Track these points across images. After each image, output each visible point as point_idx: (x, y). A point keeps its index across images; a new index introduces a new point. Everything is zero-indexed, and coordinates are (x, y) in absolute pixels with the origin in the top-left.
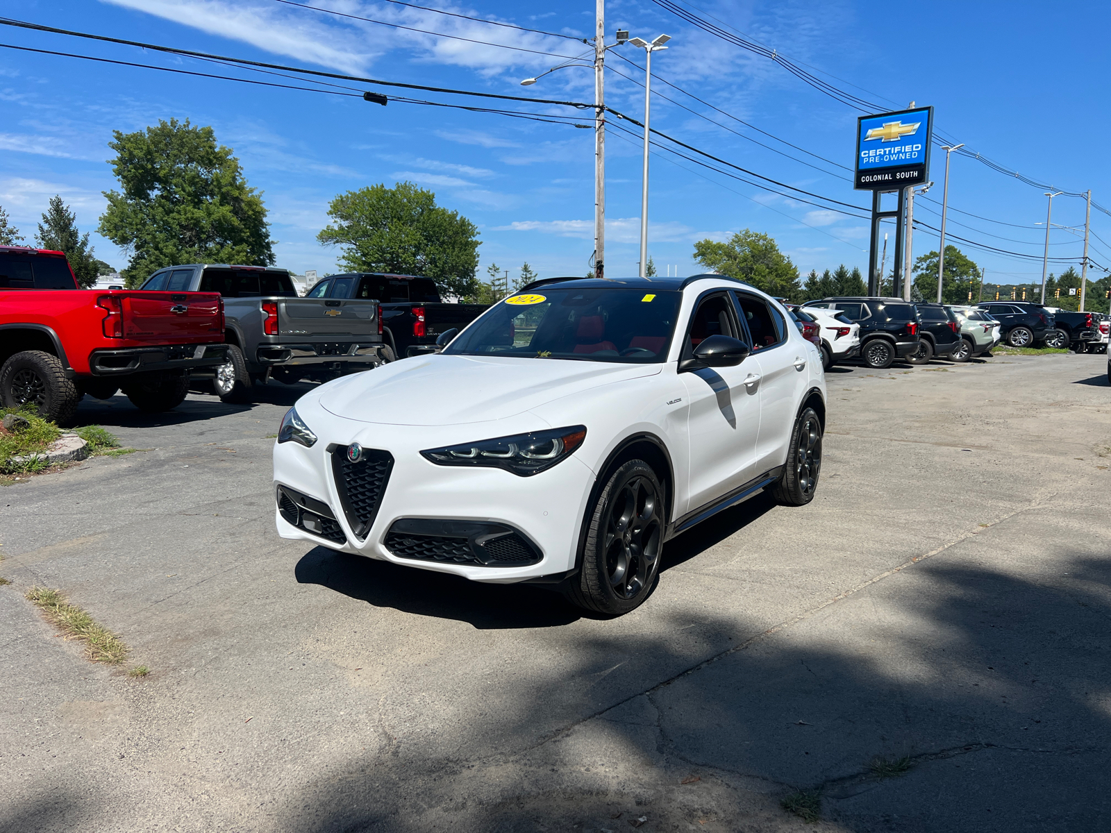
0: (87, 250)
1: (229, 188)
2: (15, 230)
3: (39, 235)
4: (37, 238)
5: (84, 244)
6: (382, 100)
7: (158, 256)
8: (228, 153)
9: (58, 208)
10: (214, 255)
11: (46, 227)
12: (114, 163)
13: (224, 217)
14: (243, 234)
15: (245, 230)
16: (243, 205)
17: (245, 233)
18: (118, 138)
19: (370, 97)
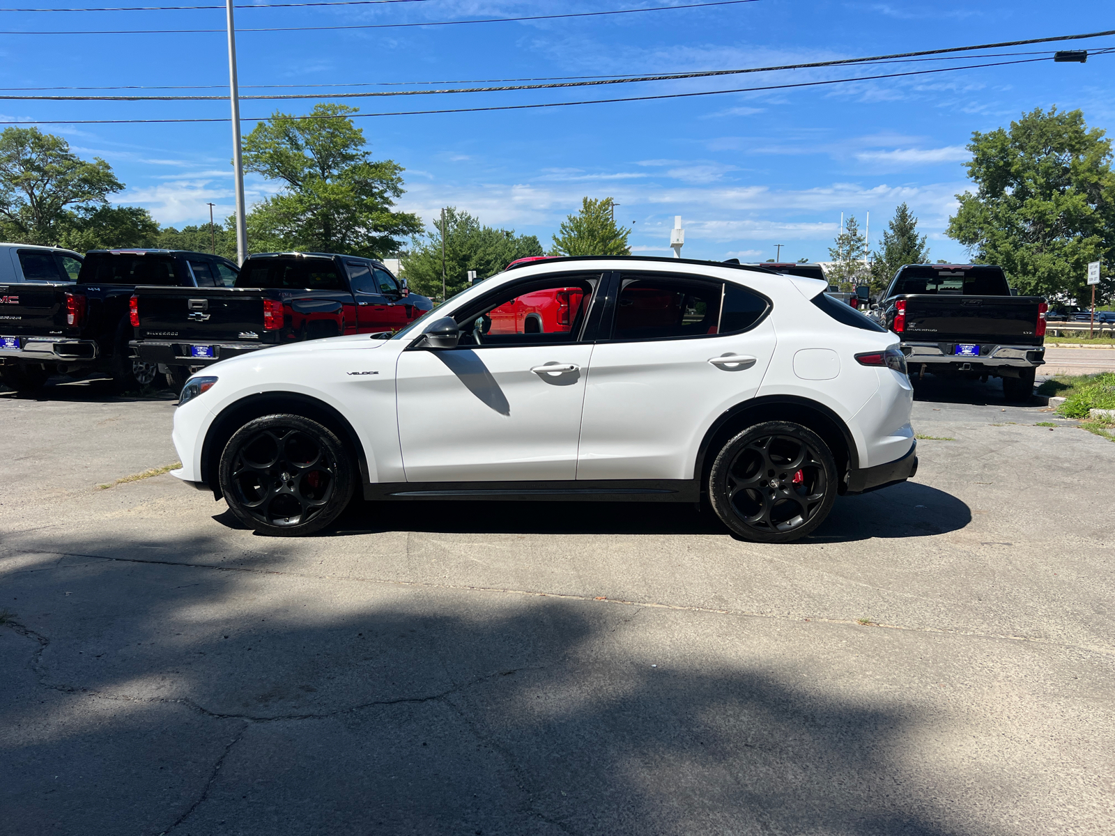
0: (923, 251)
1: (1087, 174)
2: (862, 238)
3: (883, 241)
4: (881, 244)
5: (921, 246)
6: (1080, 57)
7: (992, 254)
8: (1101, 134)
9: (903, 215)
10: (1056, 249)
11: (891, 232)
12: (969, 165)
13: (1075, 207)
14: (1097, 225)
15: (1101, 220)
16: (1102, 191)
17: (1100, 223)
18: (976, 140)
19: (1062, 57)
